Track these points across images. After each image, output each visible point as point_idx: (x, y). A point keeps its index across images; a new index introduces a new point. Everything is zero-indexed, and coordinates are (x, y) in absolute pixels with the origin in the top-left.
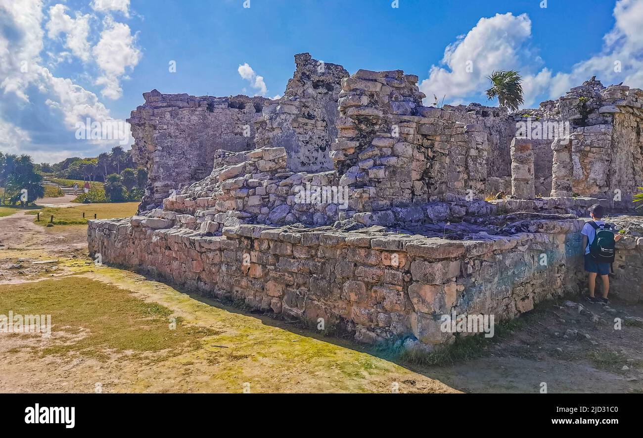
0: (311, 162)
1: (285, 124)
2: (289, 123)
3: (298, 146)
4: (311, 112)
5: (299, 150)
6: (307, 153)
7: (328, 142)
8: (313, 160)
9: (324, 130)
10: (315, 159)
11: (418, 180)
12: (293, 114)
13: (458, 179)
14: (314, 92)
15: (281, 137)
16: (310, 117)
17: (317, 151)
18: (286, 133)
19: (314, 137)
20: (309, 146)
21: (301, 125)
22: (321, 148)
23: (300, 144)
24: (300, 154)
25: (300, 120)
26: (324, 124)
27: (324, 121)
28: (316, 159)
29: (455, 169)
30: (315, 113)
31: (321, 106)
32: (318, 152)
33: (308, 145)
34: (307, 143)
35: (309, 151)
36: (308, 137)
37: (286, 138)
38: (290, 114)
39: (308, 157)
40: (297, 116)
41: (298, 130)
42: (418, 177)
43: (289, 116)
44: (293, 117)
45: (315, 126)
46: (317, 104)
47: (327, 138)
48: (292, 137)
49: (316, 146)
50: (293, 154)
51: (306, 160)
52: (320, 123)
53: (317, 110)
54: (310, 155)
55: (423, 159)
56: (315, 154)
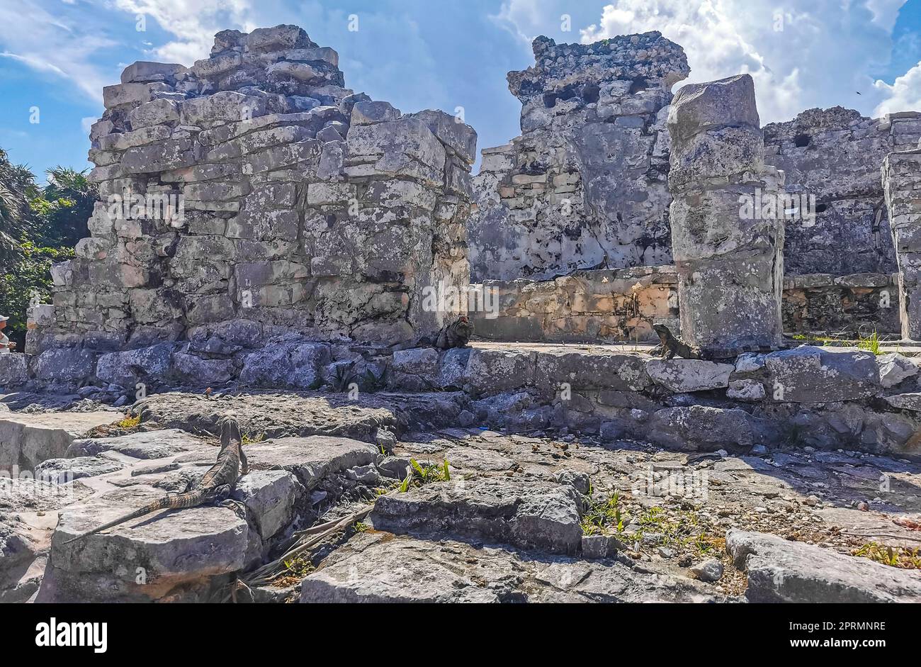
0: (546, 265)
1: (483, 195)
2: (491, 191)
3: (514, 234)
4: (539, 159)
5: (518, 242)
6: (535, 247)
7: (584, 217)
8: (551, 261)
9: (574, 192)
10: (554, 258)
11: (140, 287)
12: (502, 171)
13: (266, 279)
14: (545, 116)
15: (478, 222)
16: (536, 169)
17: (559, 239)
18: (487, 212)
19: (548, 211)
20: (539, 232)
21: (518, 190)
22: (568, 232)
23: (518, 230)
24: (520, 251)
25: (517, 180)
26: (574, 178)
27: (571, 171)
28: (558, 257)
29: (259, 250)
30: (548, 160)
31: (561, 141)
32: (560, 241)
33: (537, 229)
34: (535, 225)
35: (538, 242)
36: (534, 212)
37: (486, 222)
38: (493, 173)
39: (538, 256)
40: (510, 174)
41: (512, 203)
42: (140, 279)
43: (491, 176)
44: (500, 176)
45: (550, 185)
46: (553, 139)
47: (581, 208)
48: (500, 218)
49: (556, 229)
50: (503, 252)
51: (533, 263)
52: (562, 180)
53: (552, 151)
54: (543, 251)
55: (140, 235)
56: (554, 247)
